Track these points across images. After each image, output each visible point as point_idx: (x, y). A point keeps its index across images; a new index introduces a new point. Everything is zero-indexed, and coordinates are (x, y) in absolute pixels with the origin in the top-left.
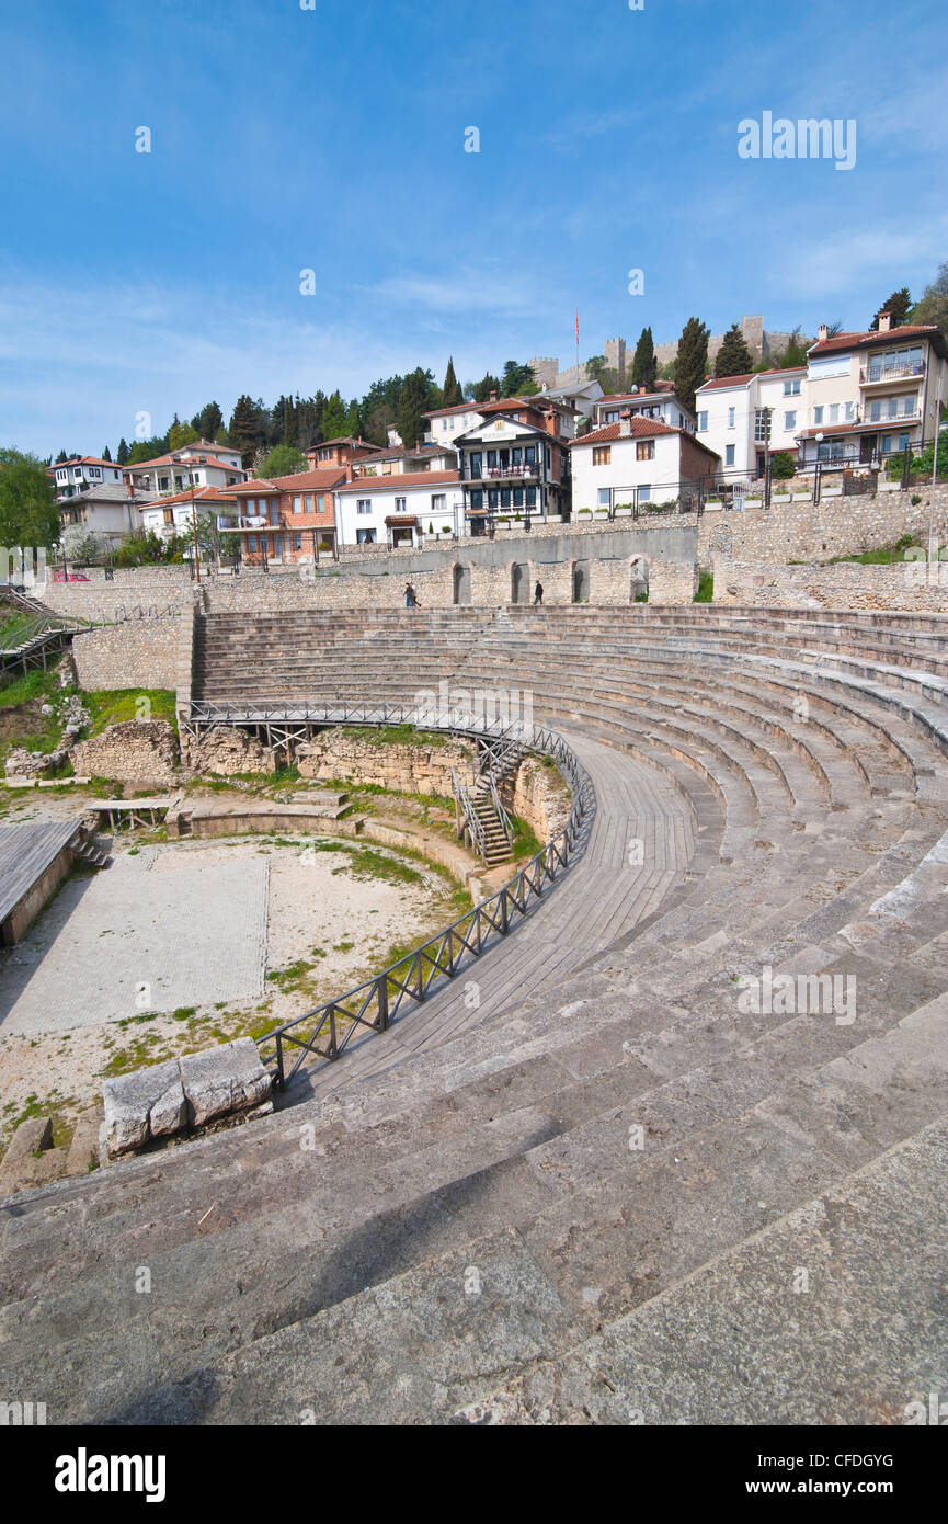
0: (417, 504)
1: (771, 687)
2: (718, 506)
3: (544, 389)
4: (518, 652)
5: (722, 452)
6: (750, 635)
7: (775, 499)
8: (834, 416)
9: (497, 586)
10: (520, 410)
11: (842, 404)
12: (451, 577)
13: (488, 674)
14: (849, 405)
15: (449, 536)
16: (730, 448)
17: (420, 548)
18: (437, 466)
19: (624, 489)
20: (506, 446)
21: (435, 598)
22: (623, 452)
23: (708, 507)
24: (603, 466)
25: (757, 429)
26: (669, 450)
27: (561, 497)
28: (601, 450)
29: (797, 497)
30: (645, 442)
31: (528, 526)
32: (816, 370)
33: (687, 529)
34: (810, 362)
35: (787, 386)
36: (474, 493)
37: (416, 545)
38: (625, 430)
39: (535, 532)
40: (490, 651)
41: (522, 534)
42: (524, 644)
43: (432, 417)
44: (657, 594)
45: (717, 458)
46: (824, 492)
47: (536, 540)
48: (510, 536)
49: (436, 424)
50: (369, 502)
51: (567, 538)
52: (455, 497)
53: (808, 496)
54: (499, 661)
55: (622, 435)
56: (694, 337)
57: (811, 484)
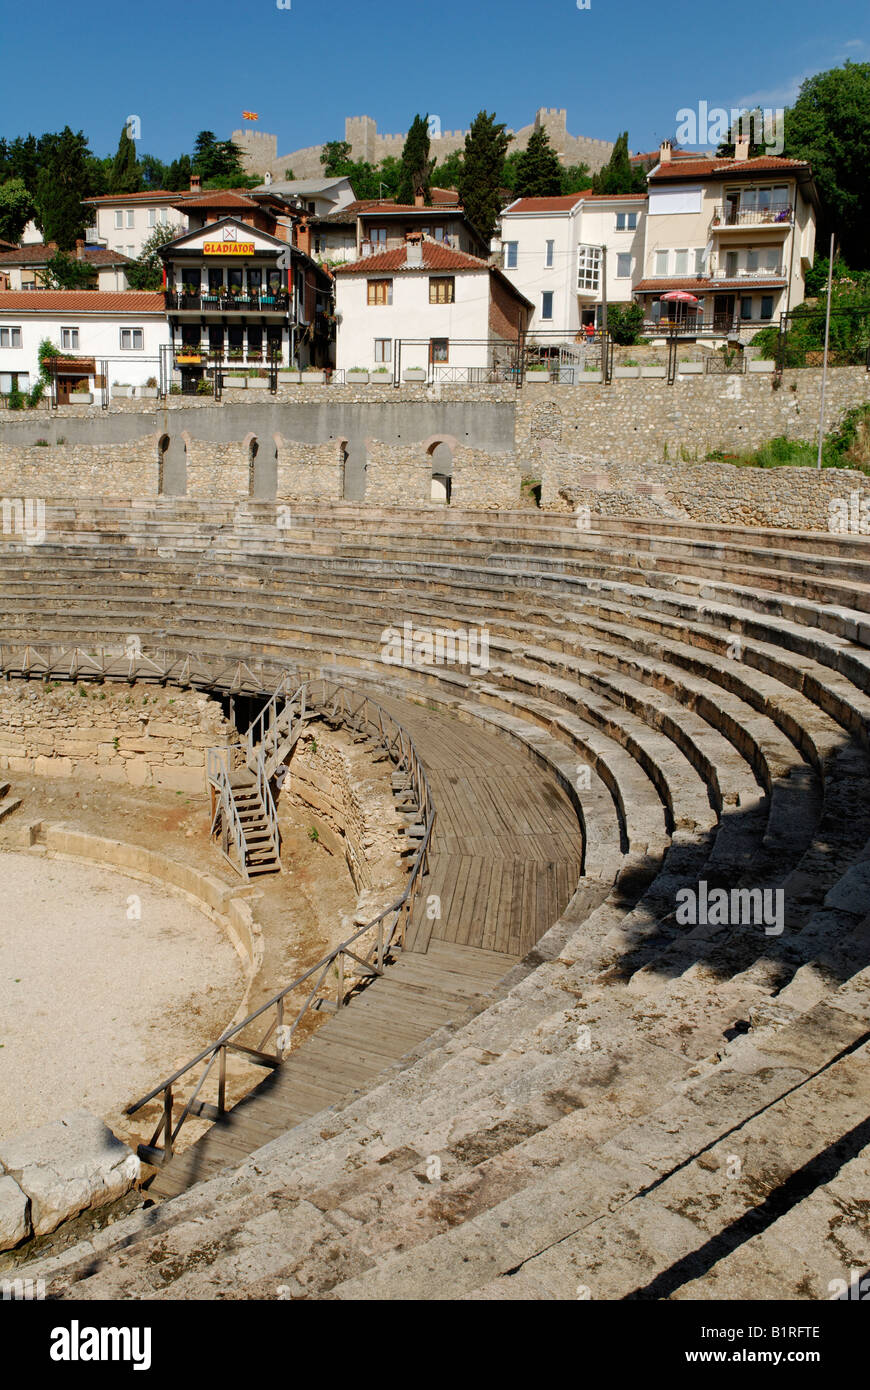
0: (96, 340)
1: (643, 624)
2: (543, 376)
3: (268, 181)
4: (271, 568)
5: (538, 302)
6: (603, 555)
7: (619, 371)
8: (682, 264)
9: (227, 471)
10: (244, 211)
11: (691, 251)
12: (155, 453)
13: (227, 601)
14: (700, 252)
15: (153, 392)
16: (548, 298)
17: (105, 406)
18: (111, 283)
19: (413, 342)
20: (240, 264)
21: (129, 484)
22: (411, 290)
23: (530, 376)
24: (387, 307)
25: (581, 273)
26: (474, 289)
27: (319, 350)
28: (380, 283)
29: (647, 372)
30: (442, 277)
31: (273, 386)
32: (661, 203)
33: (504, 403)
34: (651, 190)
35: (621, 218)
36: (188, 332)
37: (98, 402)
38: (415, 256)
39: (283, 394)
40: (228, 566)
41: (266, 396)
42: (279, 559)
43: (99, 206)
44: (464, 493)
45: (529, 307)
46: (683, 367)
47: (287, 406)
48: (246, 397)
49: (106, 217)
51: (332, 406)
52: (158, 333)
53: (661, 371)
54: (243, 581)
55: (409, 265)
57: (664, 355)
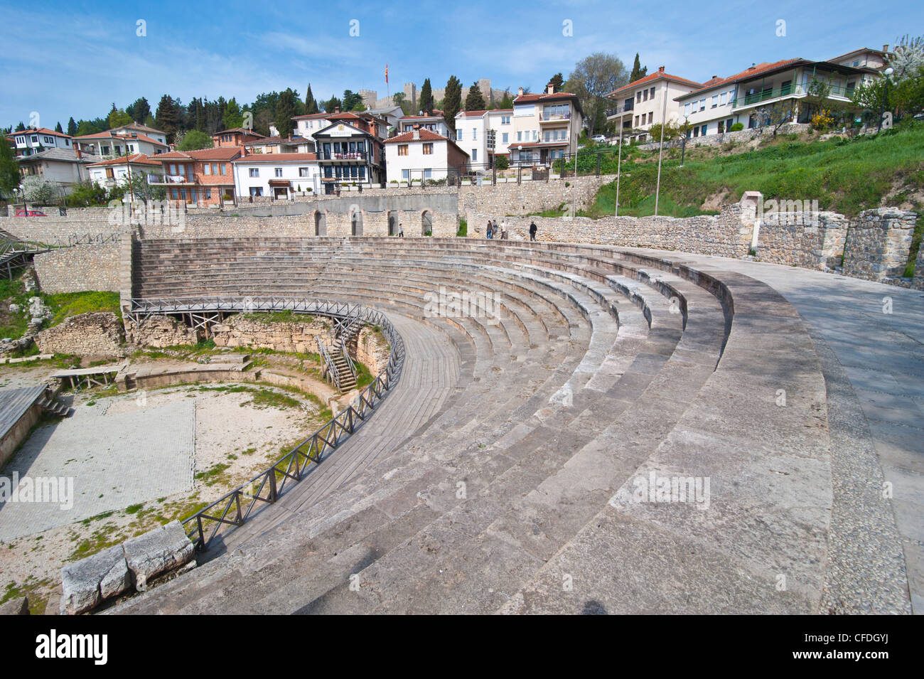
0: (289, 173)
1: (498, 283)
2: (468, 183)
3: (369, 109)
4: (356, 265)
5: (470, 153)
6: (487, 255)
7: (498, 180)
8: (527, 137)
9: (342, 225)
10: (354, 120)
11: (531, 131)
12: (313, 219)
13: (339, 278)
14: (534, 132)
15: (311, 193)
16: (475, 151)
17: (293, 200)
18: (303, 150)
19: (416, 170)
20: (345, 140)
21: (303, 231)
22: (415, 149)
23: (463, 183)
24: (404, 156)
25: (488, 142)
26: (441, 149)
27: (380, 173)
28: (403, 146)
29: (510, 180)
30: (428, 143)
31: (360, 189)
32: (518, 111)
33: (452, 195)
34: (515, 107)
35: (503, 118)
36: (327, 168)
37: (290, 199)
38: (416, 136)
39: (365, 193)
40: (340, 264)
41: (357, 194)
42: (360, 260)
43: (299, 120)
44: (437, 231)
45: (467, 156)
46: (523, 178)
47: (366, 198)
48: (349, 195)
49: (301, 124)
50: (257, 170)
51: (384, 197)
52: (314, 170)
53: (515, 180)
54: (345, 270)
55: (414, 139)
56: (454, 87)
57: (517, 173)
